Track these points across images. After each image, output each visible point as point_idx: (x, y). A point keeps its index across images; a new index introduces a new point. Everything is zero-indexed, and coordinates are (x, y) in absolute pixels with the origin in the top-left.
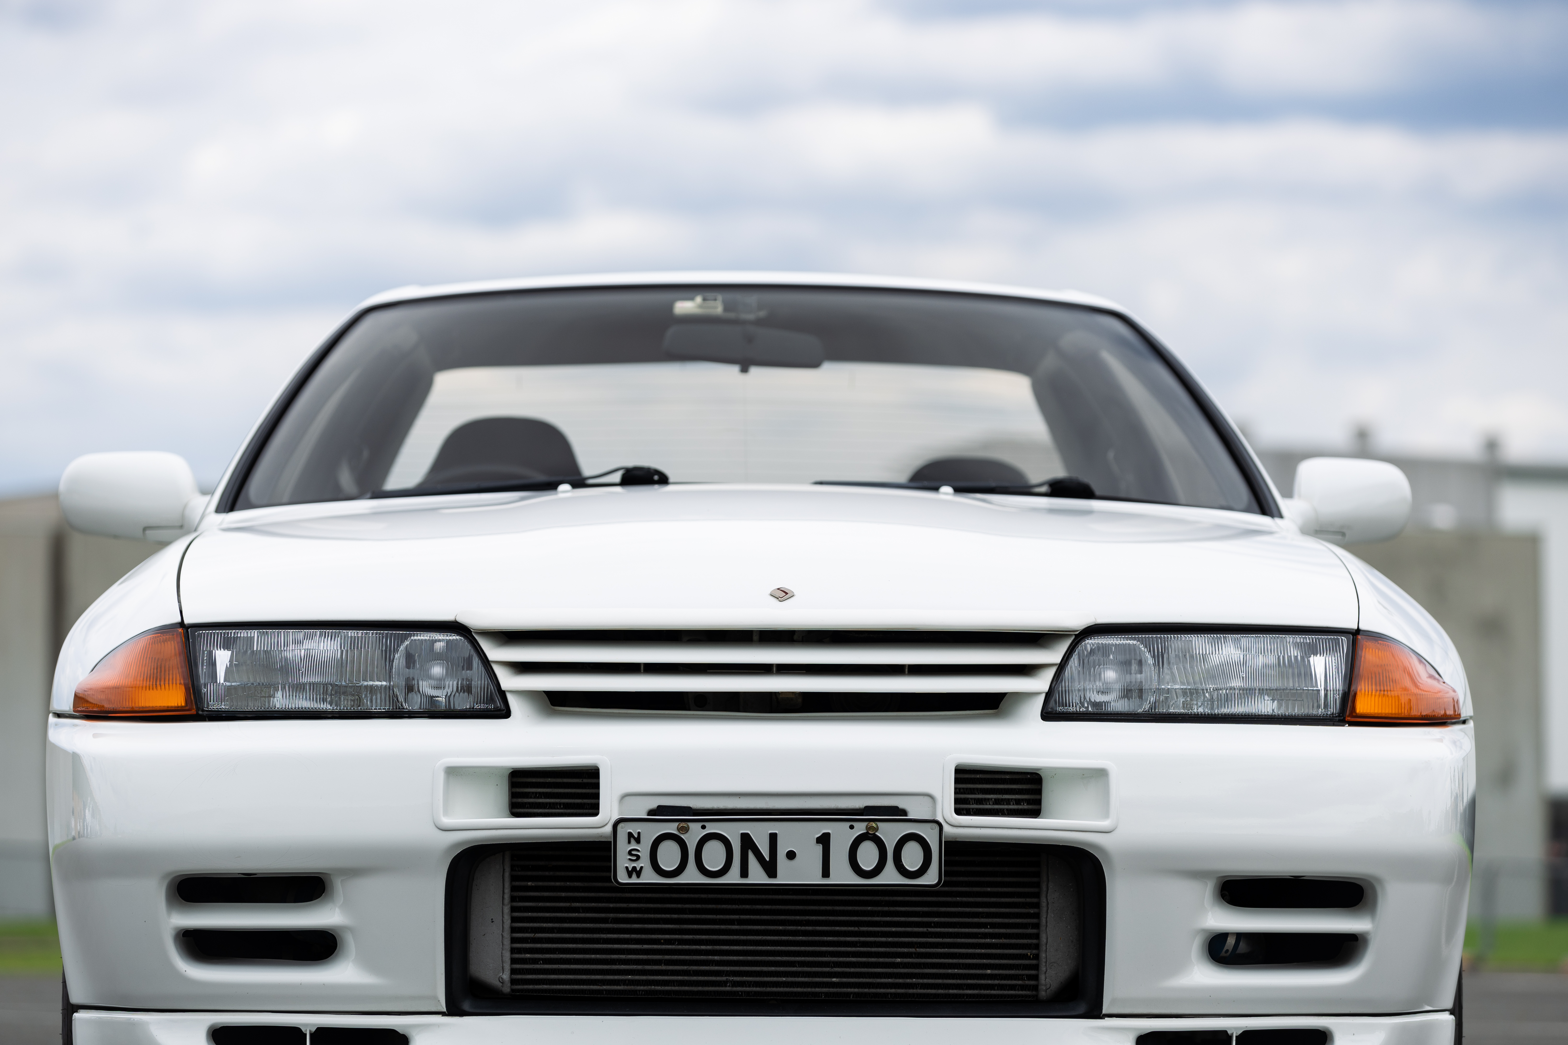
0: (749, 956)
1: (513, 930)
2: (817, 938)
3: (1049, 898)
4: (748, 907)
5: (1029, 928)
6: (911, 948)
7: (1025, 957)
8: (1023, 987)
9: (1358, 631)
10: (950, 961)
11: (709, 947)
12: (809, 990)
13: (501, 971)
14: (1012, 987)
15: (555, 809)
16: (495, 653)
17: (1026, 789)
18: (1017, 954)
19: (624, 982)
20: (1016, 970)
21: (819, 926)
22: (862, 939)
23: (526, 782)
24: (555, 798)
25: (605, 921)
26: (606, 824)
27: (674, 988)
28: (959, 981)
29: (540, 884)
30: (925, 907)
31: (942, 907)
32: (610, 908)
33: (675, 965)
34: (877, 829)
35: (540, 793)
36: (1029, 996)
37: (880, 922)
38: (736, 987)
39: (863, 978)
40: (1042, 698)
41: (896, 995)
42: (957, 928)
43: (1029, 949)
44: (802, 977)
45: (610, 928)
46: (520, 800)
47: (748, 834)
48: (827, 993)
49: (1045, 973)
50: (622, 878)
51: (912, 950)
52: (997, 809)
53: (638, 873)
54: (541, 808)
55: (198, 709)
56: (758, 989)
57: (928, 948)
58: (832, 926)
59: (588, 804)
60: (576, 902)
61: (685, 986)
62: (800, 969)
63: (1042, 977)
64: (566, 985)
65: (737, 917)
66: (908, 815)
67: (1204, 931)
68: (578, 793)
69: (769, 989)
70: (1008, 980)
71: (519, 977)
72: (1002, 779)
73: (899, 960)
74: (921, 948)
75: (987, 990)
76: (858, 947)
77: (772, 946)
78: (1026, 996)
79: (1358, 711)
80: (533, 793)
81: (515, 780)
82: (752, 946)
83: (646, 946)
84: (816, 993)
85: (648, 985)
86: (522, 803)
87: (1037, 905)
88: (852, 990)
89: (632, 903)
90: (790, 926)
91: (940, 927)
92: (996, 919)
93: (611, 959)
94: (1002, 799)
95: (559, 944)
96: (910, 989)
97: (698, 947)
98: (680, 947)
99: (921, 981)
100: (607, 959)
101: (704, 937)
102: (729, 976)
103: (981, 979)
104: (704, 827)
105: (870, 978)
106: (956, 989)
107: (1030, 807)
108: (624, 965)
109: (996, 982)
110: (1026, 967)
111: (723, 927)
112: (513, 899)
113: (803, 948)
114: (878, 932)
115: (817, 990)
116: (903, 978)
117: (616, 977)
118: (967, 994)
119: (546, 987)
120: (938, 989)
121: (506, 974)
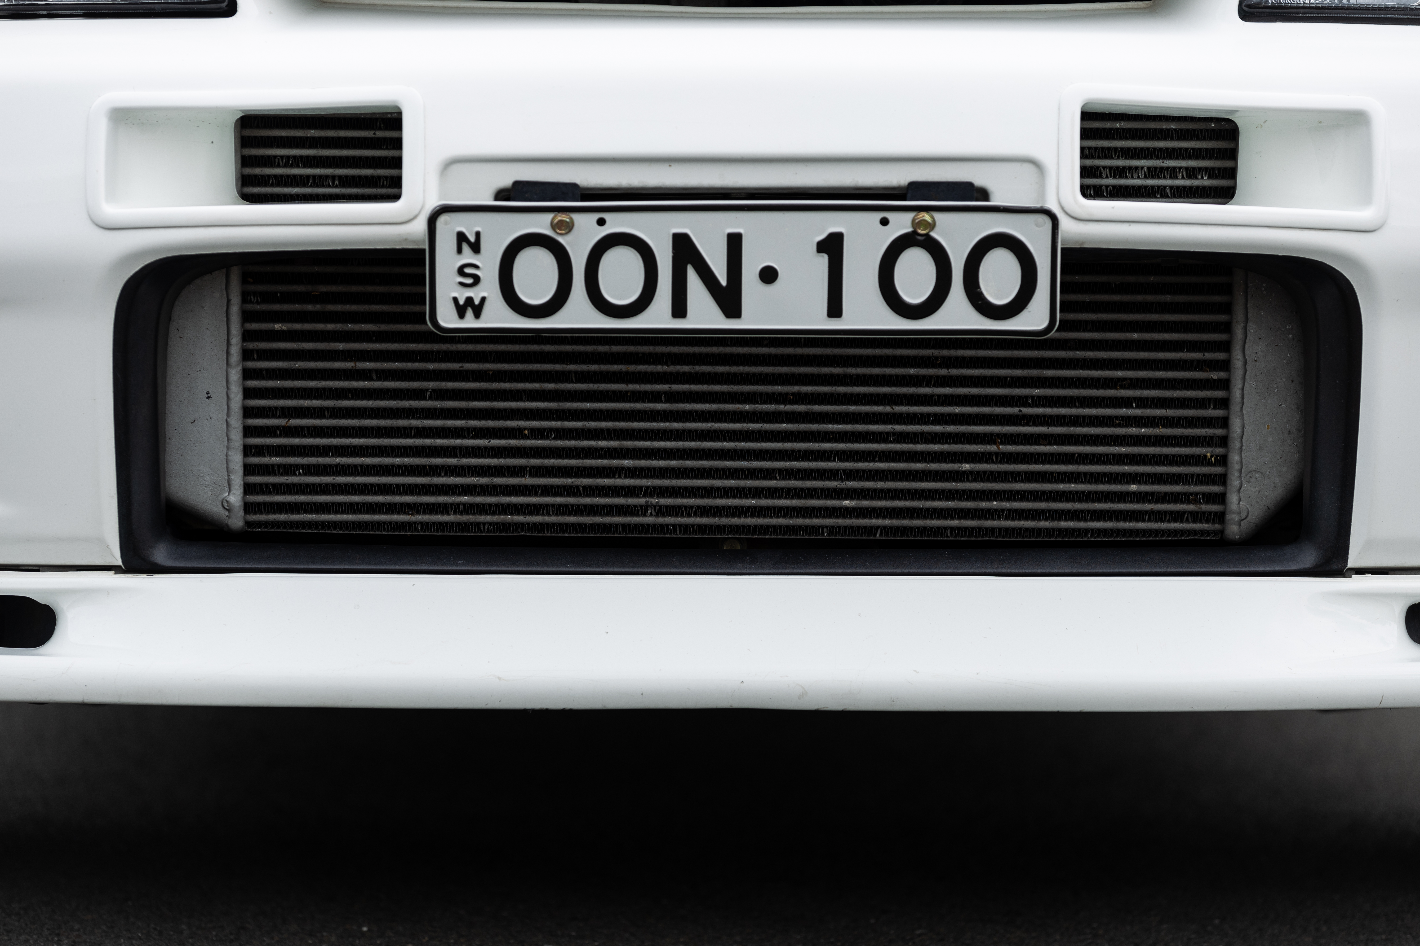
0: (688, 459)
1: (248, 412)
2: (815, 427)
3: (1247, 352)
4: (685, 368)
5: (1209, 407)
6: (989, 443)
7: (1200, 460)
8: (1196, 517)
10: (1062, 468)
12: (800, 521)
13: (227, 489)
14: (1176, 516)
15: (323, 186)
17: (1206, 149)
18: (1186, 456)
19: (456, 509)
20: (1183, 484)
21: (819, 405)
22: (899, 428)
23: (268, 137)
24: (323, 166)
25: (419, 394)
26: (415, 217)
27: (547, 519)
28: (1078, 506)
29: (298, 326)
30: (1015, 368)
31: (1048, 368)
32: (428, 371)
33: (550, 476)
34: (932, 226)
35: (295, 157)
36: (1208, 533)
37: (932, 396)
38: (664, 516)
39: (899, 499)
41: (960, 530)
42: (1075, 407)
43: (1209, 445)
44: (786, 498)
45: (429, 409)
46: (257, 171)
47: (686, 235)
48: (833, 527)
49: (1239, 490)
50: (447, 318)
51: (992, 448)
52: (1153, 187)
53: (478, 310)
54: (297, 186)
56: (705, 520)
57: (1022, 444)
58: (842, 404)
59: (386, 177)
60: (365, 360)
61: (569, 515)
63: (1233, 498)
64: (348, 513)
65: (665, 387)
66: (992, 197)
68: (367, 158)
69: (724, 521)
70: (1169, 502)
71: (260, 496)
72: (1162, 130)
73: (966, 467)
74: (1009, 444)
75: (1131, 521)
76: (891, 442)
77: (731, 440)
78: (1202, 532)
80: (282, 157)
81: (249, 133)
82: (693, 440)
83: (495, 442)
84: (813, 527)
85: (499, 514)
86: (262, 176)
87: (1225, 365)
88: (880, 522)
89: (468, 362)
90: (764, 403)
91: (1043, 406)
92: (1148, 391)
93: (430, 466)
94: (1162, 169)
95: (334, 437)
96: (986, 519)
97: (592, 443)
98: (559, 443)
99: (1007, 505)
100: (424, 466)
101: (603, 425)
102: (651, 496)
103: (1119, 502)
104: (601, 222)
105: (913, 499)
106: (1072, 520)
107: (1214, 182)
108: (455, 476)
109: (1147, 507)
110: (1203, 479)
111: (639, 406)
112: (246, 355)
113: (788, 446)
114: (929, 415)
115: (815, 522)
116: (974, 499)
117: (441, 499)
118: (1093, 531)
119: (309, 517)
120: (1042, 518)
121: (235, 495)
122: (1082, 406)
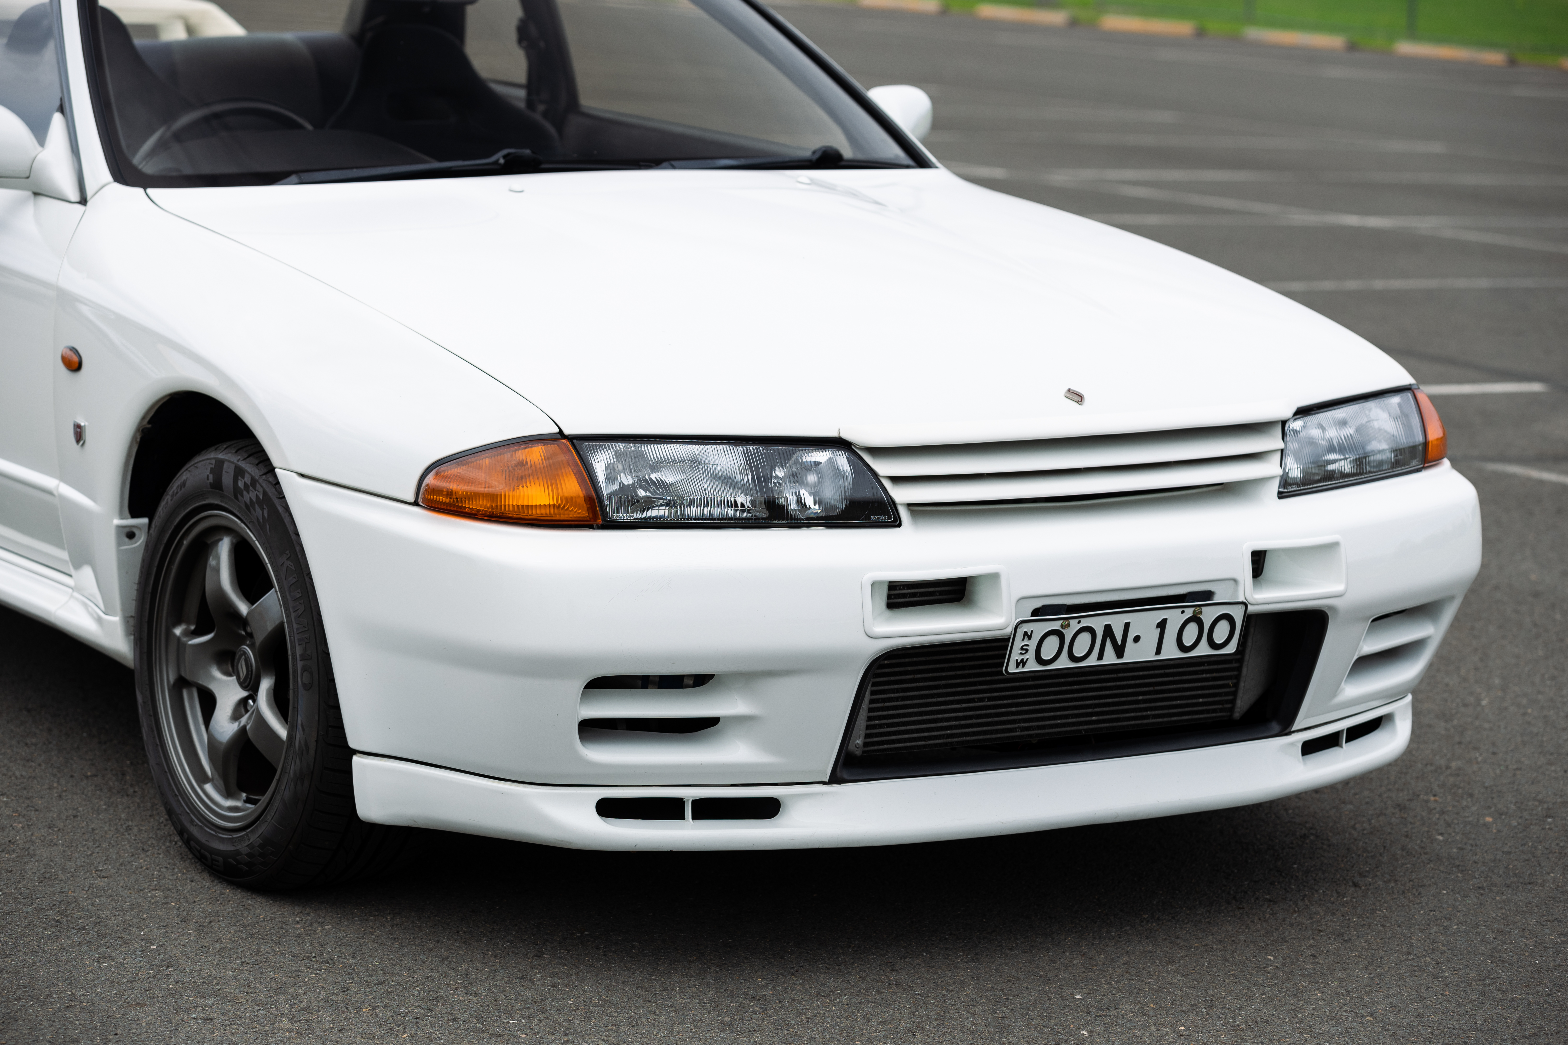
0: (1037, 705)
1: (870, 702)
2: (1087, 686)
6: (1150, 687)
8: (1221, 710)
11: (1009, 701)
13: (858, 738)
14: (1214, 711)
16: (883, 467)
18: (1222, 685)
20: (1219, 697)
22: (1118, 683)
26: (1008, 626)
34: (1199, 613)
38: (1024, 731)
39: (1114, 714)
40: (1276, 480)
41: (1134, 725)
44: (1071, 718)
47: (1109, 625)
48: (1087, 729)
49: (1241, 698)
51: (1151, 689)
53: (1025, 664)
55: (601, 521)
57: (1163, 686)
61: (988, 735)
63: (1239, 702)
64: (902, 743)
66: (1217, 597)
67: (1357, 657)
69: (1047, 731)
70: (1213, 705)
73: (1141, 698)
74: (1158, 686)
75: (1198, 715)
76: (1114, 690)
78: (1223, 717)
79: (1429, 458)
83: (964, 705)
84: (1080, 730)
85: (961, 737)
87: (1246, 645)
95: (901, 710)
96: (1145, 719)
97: (1001, 702)
99: (1153, 713)
100: (934, 719)
102: (1020, 723)
103: (1195, 707)
104: (1079, 622)
105: (1119, 714)
106: (1176, 716)
108: (946, 722)
109: (1204, 708)
110: (1226, 694)
112: (875, 677)
113: (1076, 695)
115: (1081, 727)
117: (939, 733)
119: (886, 746)
120: (1164, 717)
121: (859, 742)
122: (1187, 667)
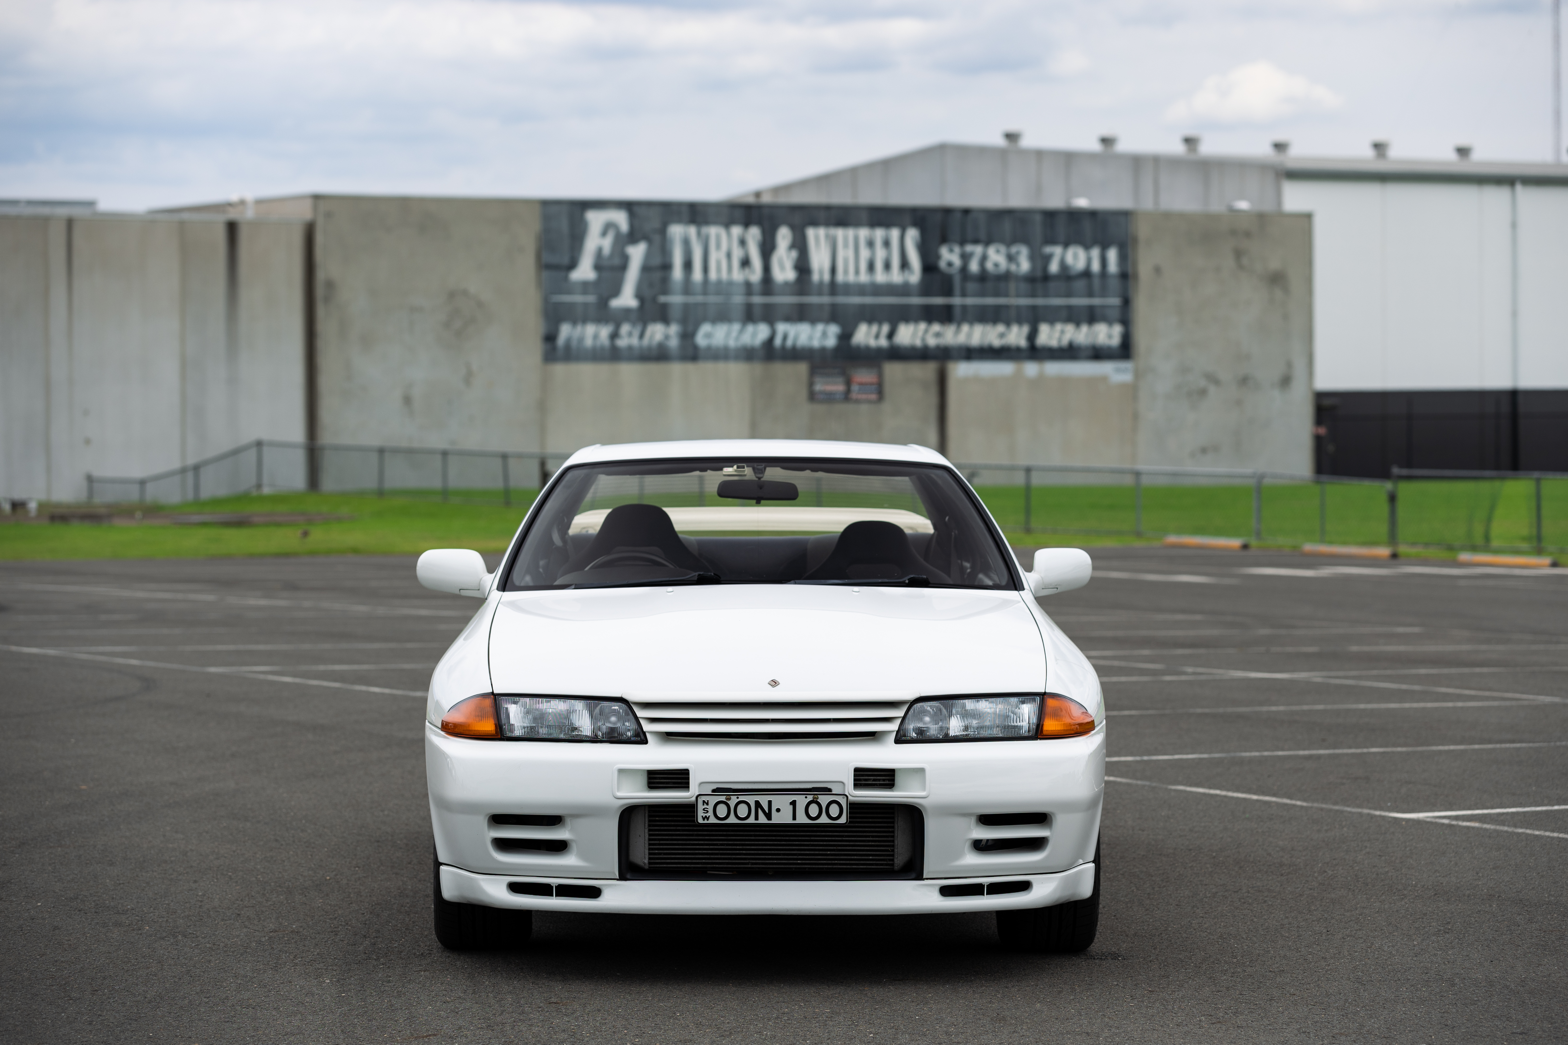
0: (759, 851)
1: (650, 840)
3: (898, 824)
4: (758, 833)
5: (890, 837)
7: (887, 851)
8: (886, 865)
9: (1045, 693)
10: (853, 853)
11: (741, 847)
12: (787, 866)
13: (644, 859)
14: (882, 865)
15: (668, 785)
16: (641, 713)
17: (887, 778)
18: (884, 850)
19: (701, 863)
20: (883, 857)
23: (655, 776)
24: (669, 781)
26: (693, 796)
28: (857, 862)
29: (662, 819)
30: (838, 833)
31: (846, 833)
32: (695, 834)
33: (725, 855)
34: (818, 798)
35: (661, 777)
36: (890, 869)
39: (812, 861)
40: (895, 733)
41: (827, 868)
42: (856, 838)
44: (784, 860)
45: (695, 839)
46: (652, 781)
47: (758, 801)
48: (796, 868)
49: (897, 858)
50: (700, 821)
51: (835, 848)
52: (875, 788)
53: (708, 819)
54: (662, 788)
55: (501, 736)
56: (763, 866)
57: (843, 847)
60: (679, 827)
62: (783, 857)
63: (896, 860)
64: (674, 865)
66: (833, 791)
67: (970, 839)
68: (679, 778)
69: (768, 866)
70: (880, 861)
71: (652, 861)
73: (829, 852)
74: (839, 847)
75: (870, 866)
76: (810, 846)
77: (770, 846)
78: (888, 868)
79: (1044, 733)
80: (658, 779)
81: (650, 775)
82: (760, 846)
83: (711, 847)
84: (791, 868)
85: (712, 865)
86: (653, 786)
87: (893, 827)
88: (807, 866)
89: (705, 832)
90: (778, 837)
92: (874, 834)
94: (876, 779)
95: (671, 846)
96: (834, 865)
98: (727, 847)
99: (839, 862)
100: (693, 853)
102: (750, 860)
103: (867, 861)
104: (738, 798)
105: (815, 861)
106: (856, 866)
107: (890, 782)
109: (874, 862)
110: (888, 855)
112: (649, 826)
114: (819, 840)
115: (791, 866)
116: (831, 861)
117: (697, 861)
118: (861, 868)
119: (664, 867)
120: (847, 865)
121: (646, 861)
